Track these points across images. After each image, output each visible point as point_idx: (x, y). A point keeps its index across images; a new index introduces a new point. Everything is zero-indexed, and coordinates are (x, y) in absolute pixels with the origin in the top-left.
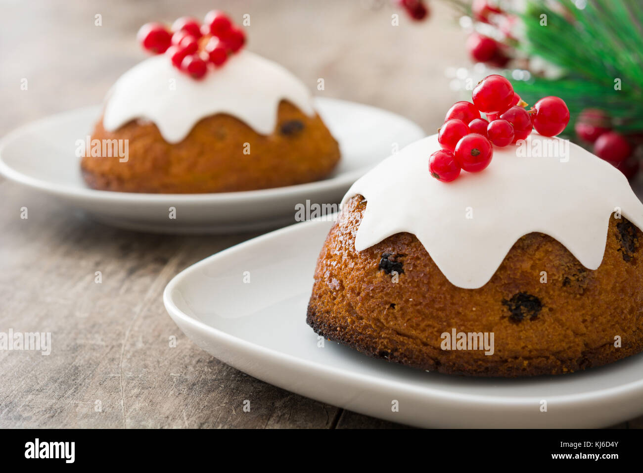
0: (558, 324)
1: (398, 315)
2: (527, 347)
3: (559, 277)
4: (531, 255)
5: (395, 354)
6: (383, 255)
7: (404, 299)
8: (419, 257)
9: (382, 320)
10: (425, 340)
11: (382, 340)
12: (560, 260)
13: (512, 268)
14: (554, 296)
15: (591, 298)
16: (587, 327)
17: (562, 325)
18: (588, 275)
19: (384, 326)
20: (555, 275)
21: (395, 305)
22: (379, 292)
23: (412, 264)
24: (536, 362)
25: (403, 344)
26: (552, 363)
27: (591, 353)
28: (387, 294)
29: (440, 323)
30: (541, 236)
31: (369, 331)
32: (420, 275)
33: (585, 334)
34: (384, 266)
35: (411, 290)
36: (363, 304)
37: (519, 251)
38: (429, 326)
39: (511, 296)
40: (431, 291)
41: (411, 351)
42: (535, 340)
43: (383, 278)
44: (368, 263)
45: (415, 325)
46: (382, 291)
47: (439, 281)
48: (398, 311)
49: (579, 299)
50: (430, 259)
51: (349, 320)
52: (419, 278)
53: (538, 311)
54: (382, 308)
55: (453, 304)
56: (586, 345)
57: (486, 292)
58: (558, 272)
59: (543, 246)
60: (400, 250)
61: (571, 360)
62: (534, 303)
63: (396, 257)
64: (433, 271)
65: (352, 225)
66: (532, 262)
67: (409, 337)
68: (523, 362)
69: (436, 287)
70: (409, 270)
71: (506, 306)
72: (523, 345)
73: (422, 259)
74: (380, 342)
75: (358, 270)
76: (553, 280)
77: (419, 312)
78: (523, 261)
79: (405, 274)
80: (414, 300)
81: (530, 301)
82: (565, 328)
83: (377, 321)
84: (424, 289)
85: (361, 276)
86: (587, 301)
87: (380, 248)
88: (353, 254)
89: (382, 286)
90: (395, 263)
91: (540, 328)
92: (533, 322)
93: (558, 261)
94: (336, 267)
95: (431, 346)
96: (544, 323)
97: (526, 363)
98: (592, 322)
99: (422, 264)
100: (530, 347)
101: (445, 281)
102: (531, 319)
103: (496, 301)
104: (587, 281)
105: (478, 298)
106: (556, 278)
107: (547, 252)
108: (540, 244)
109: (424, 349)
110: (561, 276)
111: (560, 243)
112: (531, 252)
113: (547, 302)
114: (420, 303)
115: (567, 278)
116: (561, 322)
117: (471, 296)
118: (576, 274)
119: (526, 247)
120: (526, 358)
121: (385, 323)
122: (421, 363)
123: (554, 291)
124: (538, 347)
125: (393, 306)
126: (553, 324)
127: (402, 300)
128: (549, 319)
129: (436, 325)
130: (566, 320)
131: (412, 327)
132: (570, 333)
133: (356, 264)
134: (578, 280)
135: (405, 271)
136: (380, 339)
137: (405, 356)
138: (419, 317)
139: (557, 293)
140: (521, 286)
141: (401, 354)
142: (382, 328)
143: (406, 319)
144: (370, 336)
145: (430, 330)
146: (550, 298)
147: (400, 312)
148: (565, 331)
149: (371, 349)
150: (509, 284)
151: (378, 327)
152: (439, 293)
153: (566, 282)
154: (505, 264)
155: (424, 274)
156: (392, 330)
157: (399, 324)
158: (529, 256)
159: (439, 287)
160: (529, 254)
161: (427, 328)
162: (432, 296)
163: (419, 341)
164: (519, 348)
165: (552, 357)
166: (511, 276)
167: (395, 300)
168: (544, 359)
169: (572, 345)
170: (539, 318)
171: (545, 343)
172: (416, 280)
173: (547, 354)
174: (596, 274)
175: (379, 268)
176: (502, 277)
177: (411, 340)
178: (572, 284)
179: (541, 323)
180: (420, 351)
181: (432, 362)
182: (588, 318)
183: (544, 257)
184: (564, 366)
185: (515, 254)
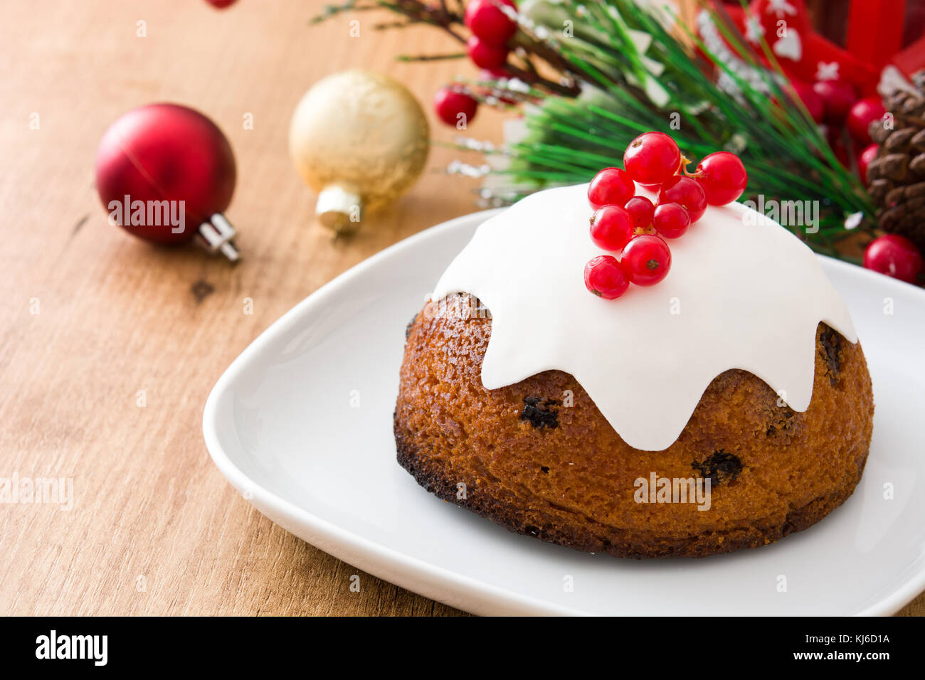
0: (761, 487)
1: (554, 482)
2: (723, 519)
3: (763, 427)
4: (728, 401)
5: (550, 532)
6: (526, 400)
7: (561, 463)
8: (581, 406)
9: (529, 487)
10: (590, 515)
11: (530, 513)
12: (763, 403)
13: (704, 420)
14: (757, 452)
15: (798, 448)
16: (794, 485)
17: (765, 486)
18: (796, 419)
19: (531, 493)
20: (758, 425)
21: (549, 469)
22: (524, 451)
23: (571, 416)
24: (732, 536)
25: (559, 519)
26: (751, 535)
27: (796, 514)
28: (536, 454)
29: (611, 494)
30: (738, 373)
31: (509, 499)
32: (583, 432)
33: (790, 493)
34: (529, 414)
35: (571, 451)
36: (499, 462)
37: (712, 396)
38: (597, 498)
39: (704, 458)
40: (600, 453)
41: (571, 529)
42: (733, 510)
43: (529, 433)
44: (504, 407)
45: (576, 496)
46: (528, 449)
47: (610, 440)
48: (552, 478)
49: (785, 452)
50: (596, 410)
51: (478, 481)
52: (582, 436)
53: (738, 473)
54: (529, 471)
55: (628, 470)
56: (791, 505)
57: (671, 454)
58: (761, 421)
59: (742, 386)
60: (552, 395)
61: (773, 528)
62: (732, 464)
63: (546, 404)
64: (601, 427)
65: (470, 344)
66: (728, 410)
67: (569, 511)
68: (717, 539)
69: (605, 447)
70: (566, 424)
71: (698, 470)
72: (718, 517)
73: (585, 408)
74: (526, 515)
75: (490, 414)
76: (755, 432)
77: (581, 479)
78: (718, 410)
79: (561, 429)
80: (575, 464)
81: (727, 460)
82: (768, 490)
83: (521, 487)
84: (589, 450)
85: (494, 424)
86: (796, 453)
87: (521, 389)
88: (479, 390)
89: (528, 442)
90: (546, 414)
91: (739, 494)
92: (731, 488)
93: (760, 405)
94: (451, 403)
95: (599, 523)
96: (744, 488)
97: (721, 539)
98: (800, 478)
99: (586, 417)
100: (726, 519)
101: (617, 440)
102: (729, 485)
103: (685, 464)
104: (795, 428)
105: (662, 462)
106: (759, 428)
107: (746, 394)
108: (737, 385)
109: (590, 527)
110: (765, 425)
111: (761, 380)
112: (728, 396)
113: (749, 461)
114: (584, 469)
115: (772, 427)
116: (764, 483)
117: (653, 459)
118: (782, 421)
119: (720, 390)
120: (720, 533)
121: (534, 492)
122: (584, 545)
123: (756, 445)
124: (736, 518)
125: (545, 470)
126: (755, 487)
127: (559, 463)
128: (751, 483)
129: (606, 497)
130: (770, 480)
131: (572, 497)
132: (774, 495)
133: (484, 405)
134: (785, 428)
135: (561, 424)
136: (526, 511)
137: (563, 535)
138: (581, 487)
139: (760, 447)
140: (717, 444)
141: (558, 532)
142: (528, 496)
143: (565, 488)
144: (511, 506)
145: (599, 504)
146: (752, 456)
147: (557, 479)
148: (769, 494)
149: (514, 523)
150: (701, 441)
151: (522, 494)
152: (609, 456)
153: (771, 431)
154: (696, 415)
155: (589, 431)
156: (544, 500)
157: (553, 494)
158: (725, 402)
159: (610, 448)
160: (725, 399)
161: (593, 500)
162: (600, 460)
163: (581, 516)
164: (713, 521)
165: (752, 528)
166: (704, 431)
167: (548, 463)
168: (742, 532)
169: (776, 510)
170: (739, 482)
171: (745, 512)
172: (578, 438)
173: (747, 525)
174: (805, 417)
175: (522, 417)
176: (692, 432)
177: (571, 515)
178: (778, 434)
179: (740, 488)
180: (584, 529)
181: (600, 543)
182: (795, 474)
183: (744, 401)
184: (766, 537)
185: (707, 400)
